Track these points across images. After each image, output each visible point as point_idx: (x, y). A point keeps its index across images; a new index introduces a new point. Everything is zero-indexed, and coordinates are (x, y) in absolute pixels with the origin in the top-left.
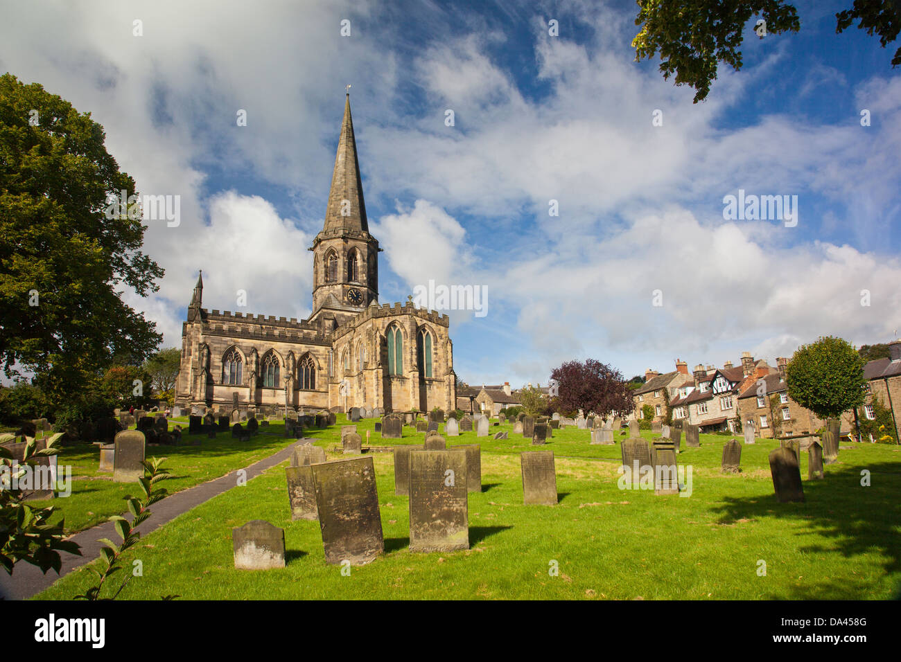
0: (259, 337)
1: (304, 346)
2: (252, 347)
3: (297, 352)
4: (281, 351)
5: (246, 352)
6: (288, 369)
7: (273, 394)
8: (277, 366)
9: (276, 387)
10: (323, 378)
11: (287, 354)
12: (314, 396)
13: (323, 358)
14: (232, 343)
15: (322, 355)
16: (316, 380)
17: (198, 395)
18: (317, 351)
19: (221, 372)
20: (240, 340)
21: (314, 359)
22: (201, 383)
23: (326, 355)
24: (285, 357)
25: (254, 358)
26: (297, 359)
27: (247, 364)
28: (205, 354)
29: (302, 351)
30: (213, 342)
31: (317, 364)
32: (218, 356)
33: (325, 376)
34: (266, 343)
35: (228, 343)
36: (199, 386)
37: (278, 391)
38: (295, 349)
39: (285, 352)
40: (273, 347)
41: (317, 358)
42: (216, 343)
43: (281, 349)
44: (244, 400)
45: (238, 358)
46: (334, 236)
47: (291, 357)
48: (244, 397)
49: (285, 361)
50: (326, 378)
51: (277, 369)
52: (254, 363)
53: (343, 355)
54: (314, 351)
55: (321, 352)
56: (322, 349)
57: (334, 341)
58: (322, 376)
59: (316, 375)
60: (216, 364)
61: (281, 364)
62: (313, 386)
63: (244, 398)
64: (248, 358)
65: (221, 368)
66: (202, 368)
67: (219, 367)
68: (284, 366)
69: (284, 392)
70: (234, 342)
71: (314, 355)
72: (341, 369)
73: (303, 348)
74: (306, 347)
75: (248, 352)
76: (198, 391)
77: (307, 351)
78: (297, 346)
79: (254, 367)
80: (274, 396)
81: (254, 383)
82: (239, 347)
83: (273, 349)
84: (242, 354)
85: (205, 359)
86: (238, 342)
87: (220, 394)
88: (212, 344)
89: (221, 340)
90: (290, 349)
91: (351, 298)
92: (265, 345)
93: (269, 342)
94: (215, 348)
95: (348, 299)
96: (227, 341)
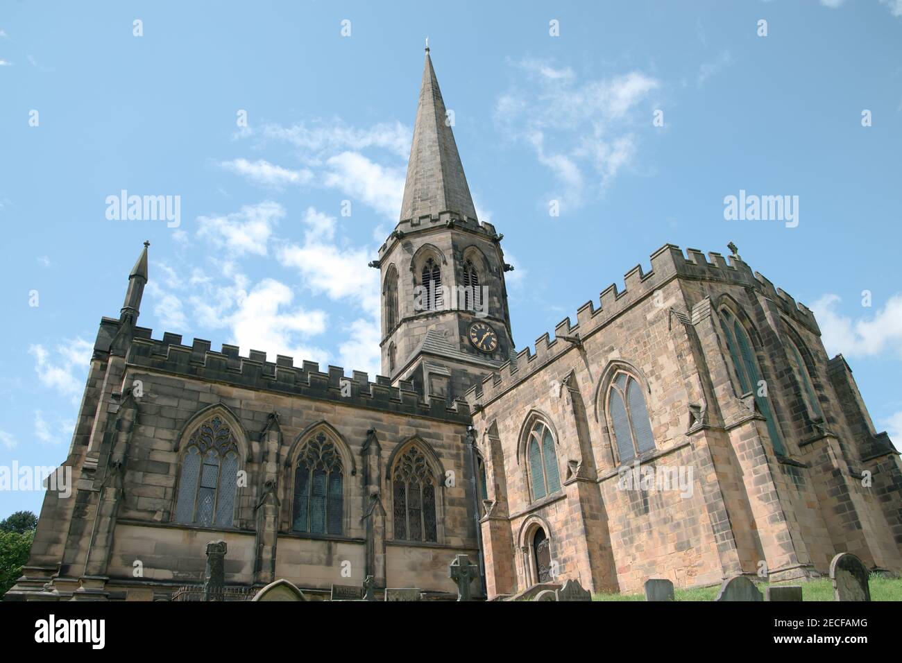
0: (289, 389)
1: (404, 419)
2: (272, 416)
3: (387, 434)
4: (347, 431)
5: (250, 426)
6: (366, 480)
7: (323, 557)
8: (337, 475)
9: (333, 534)
10: (457, 509)
11: (363, 438)
12: (435, 558)
13: (452, 456)
14: (215, 400)
15: (450, 447)
16: (438, 516)
17: (82, 557)
18: (437, 436)
19: (171, 482)
20: (236, 392)
21: (428, 458)
22: (100, 516)
23: (458, 447)
24: (356, 448)
25: (273, 445)
26: (386, 454)
27: (250, 460)
28: (126, 424)
29: (401, 434)
30: (156, 392)
31: (437, 472)
32: (166, 434)
33: (461, 504)
34: (309, 408)
35: (203, 398)
36: (90, 527)
37: (341, 548)
38: (383, 427)
39: (356, 433)
40: (326, 417)
41: (437, 456)
42: (167, 395)
43: (345, 424)
44: (238, 577)
45: (226, 446)
46: (431, 225)
47: (374, 447)
48: (237, 567)
49: (358, 458)
50: (464, 510)
51: (336, 482)
52: (272, 457)
53: (525, 434)
54: (429, 435)
55: (446, 441)
56: (447, 431)
57: (480, 409)
58: (452, 503)
59: (437, 502)
60: (159, 457)
61: (347, 466)
62: (432, 536)
63: (239, 571)
64: (256, 446)
65: (173, 471)
66: (111, 464)
67: (168, 465)
68: (354, 473)
69: (358, 550)
70: (221, 396)
71: (430, 447)
72: (519, 475)
73: (404, 426)
74: (409, 424)
75: (258, 428)
76: (85, 542)
77: (413, 432)
78: (386, 418)
79: (271, 468)
80: (329, 563)
81: (270, 518)
82: (232, 411)
83: (325, 422)
84: (237, 432)
85: (123, 437)
86: (232, 399)
87: (159, 556)
88: (154, 396)
89: (184, 389)
90: (369, 428)
91: (475, 340)
92: (305, 412)
93: (314, 404)
94: (161, 407)
95: (470, 341)
96: (199, 392)
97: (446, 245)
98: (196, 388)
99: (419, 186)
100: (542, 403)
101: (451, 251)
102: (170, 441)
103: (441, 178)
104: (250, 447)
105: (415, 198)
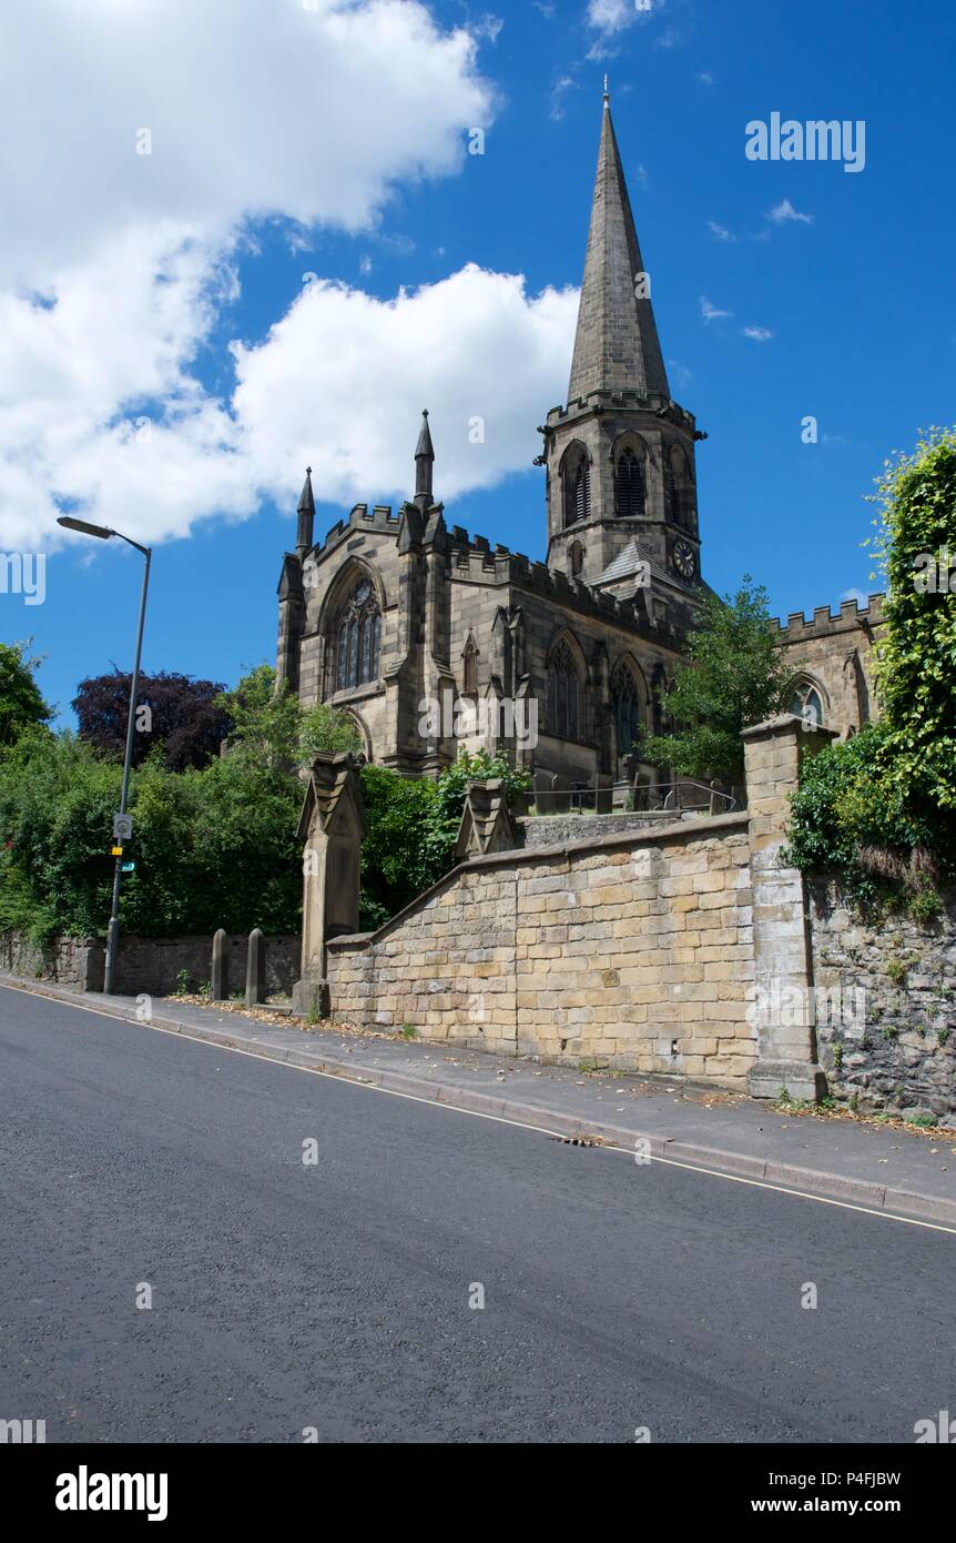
0: (607, 616)
1: (675, 656)
2: (600, 642)
3: (667, 670)
4: (642, 662)
5: (587, 650)
6: (658, 712)
8: (635, 704)
11: (652, 671)
14: (564, 622)
19: (546, 697)
20: (575, 616)
24: (648, 679)
25: (604, 671)
27: (588, 683)
29: (674, 668)
30: (529, 611)
32: (539, 652)
34: (619, 637)
35: (557, 619)
38: (664, 662)
39: (649, 666)
40: (630, 647)
42: (535, 615)
43: (640, 654)
45: (569, 665)
47: (662, 681)
49: (650, 689)
51: (634, 709)
52: (605, 682)
60: (537, 673)
61: (643, 696)
64: (592, 671)
65: (546, 687)
66: (520, 677)
68: (648, 703)
70: (570, 621)
73: (675, 663)
74: (678, 660)
75: (592, 652)
81: (613, 737)
82: (575, 634)
83: (630, 652)
84: (577, 654)
85: (521, 653)
86: (572, 621)
87: (547, 760)
88: (528, 614)
89: (544, 609)
90: (655, 661)
91: (678, 562)
92: (617, 640)
93: (622, 634)
94: (533, 626)
95: (674, 562)
96: (553, 613)
97: (654, 437)
98: (551, 609)
99: (609, 338)
100: (814, 669)
101: (660, 448)
102: (542, 658)
103: (638, 334)
104: (588, 671)
105: (605, 355)
